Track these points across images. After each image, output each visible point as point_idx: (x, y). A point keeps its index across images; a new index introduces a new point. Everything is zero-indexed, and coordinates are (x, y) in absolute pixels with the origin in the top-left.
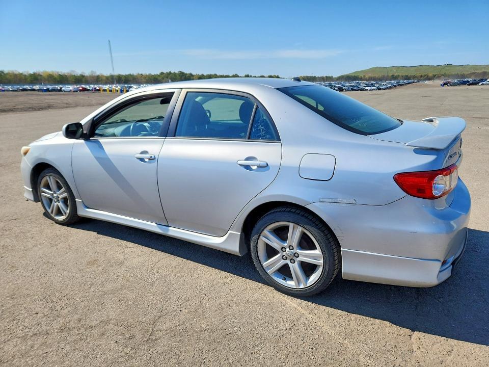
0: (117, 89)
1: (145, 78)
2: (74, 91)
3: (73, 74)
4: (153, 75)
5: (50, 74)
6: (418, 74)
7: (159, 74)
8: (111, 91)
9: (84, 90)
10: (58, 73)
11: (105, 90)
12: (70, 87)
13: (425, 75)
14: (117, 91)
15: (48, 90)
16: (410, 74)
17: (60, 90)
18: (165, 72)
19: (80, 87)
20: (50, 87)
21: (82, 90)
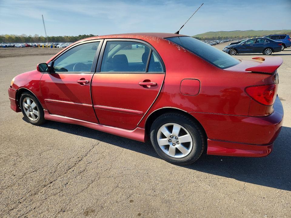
0: (49, 45)
1: (70, 38)
2: (22, 47)
3: (24, 36)
4: (74, 37)
5: (10, 37)
6: (234, 36)
7: (78, 36)
8: (45, 47)
9: (29, 46)
10: (15, 35)
11: (41, 46)
12: (20, 45)
13: (237, 37)
14: (49, 46)
15: (6, 46)
16: (228, 36)
17: (14, 46)
18: (82, 35)
19: (24, 44)
20: (8, 45)
21: (26, 46)
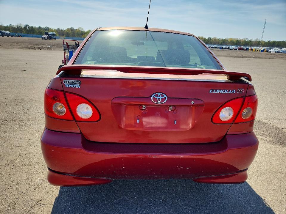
0: (261, 49)
2: (235, 50)
8: (256, 50)
15: (222, 48)
17: (228, 49)
19: (239, 47)
21: (239, 49)
